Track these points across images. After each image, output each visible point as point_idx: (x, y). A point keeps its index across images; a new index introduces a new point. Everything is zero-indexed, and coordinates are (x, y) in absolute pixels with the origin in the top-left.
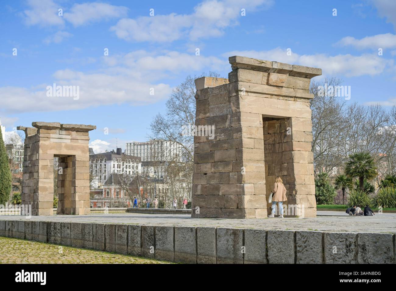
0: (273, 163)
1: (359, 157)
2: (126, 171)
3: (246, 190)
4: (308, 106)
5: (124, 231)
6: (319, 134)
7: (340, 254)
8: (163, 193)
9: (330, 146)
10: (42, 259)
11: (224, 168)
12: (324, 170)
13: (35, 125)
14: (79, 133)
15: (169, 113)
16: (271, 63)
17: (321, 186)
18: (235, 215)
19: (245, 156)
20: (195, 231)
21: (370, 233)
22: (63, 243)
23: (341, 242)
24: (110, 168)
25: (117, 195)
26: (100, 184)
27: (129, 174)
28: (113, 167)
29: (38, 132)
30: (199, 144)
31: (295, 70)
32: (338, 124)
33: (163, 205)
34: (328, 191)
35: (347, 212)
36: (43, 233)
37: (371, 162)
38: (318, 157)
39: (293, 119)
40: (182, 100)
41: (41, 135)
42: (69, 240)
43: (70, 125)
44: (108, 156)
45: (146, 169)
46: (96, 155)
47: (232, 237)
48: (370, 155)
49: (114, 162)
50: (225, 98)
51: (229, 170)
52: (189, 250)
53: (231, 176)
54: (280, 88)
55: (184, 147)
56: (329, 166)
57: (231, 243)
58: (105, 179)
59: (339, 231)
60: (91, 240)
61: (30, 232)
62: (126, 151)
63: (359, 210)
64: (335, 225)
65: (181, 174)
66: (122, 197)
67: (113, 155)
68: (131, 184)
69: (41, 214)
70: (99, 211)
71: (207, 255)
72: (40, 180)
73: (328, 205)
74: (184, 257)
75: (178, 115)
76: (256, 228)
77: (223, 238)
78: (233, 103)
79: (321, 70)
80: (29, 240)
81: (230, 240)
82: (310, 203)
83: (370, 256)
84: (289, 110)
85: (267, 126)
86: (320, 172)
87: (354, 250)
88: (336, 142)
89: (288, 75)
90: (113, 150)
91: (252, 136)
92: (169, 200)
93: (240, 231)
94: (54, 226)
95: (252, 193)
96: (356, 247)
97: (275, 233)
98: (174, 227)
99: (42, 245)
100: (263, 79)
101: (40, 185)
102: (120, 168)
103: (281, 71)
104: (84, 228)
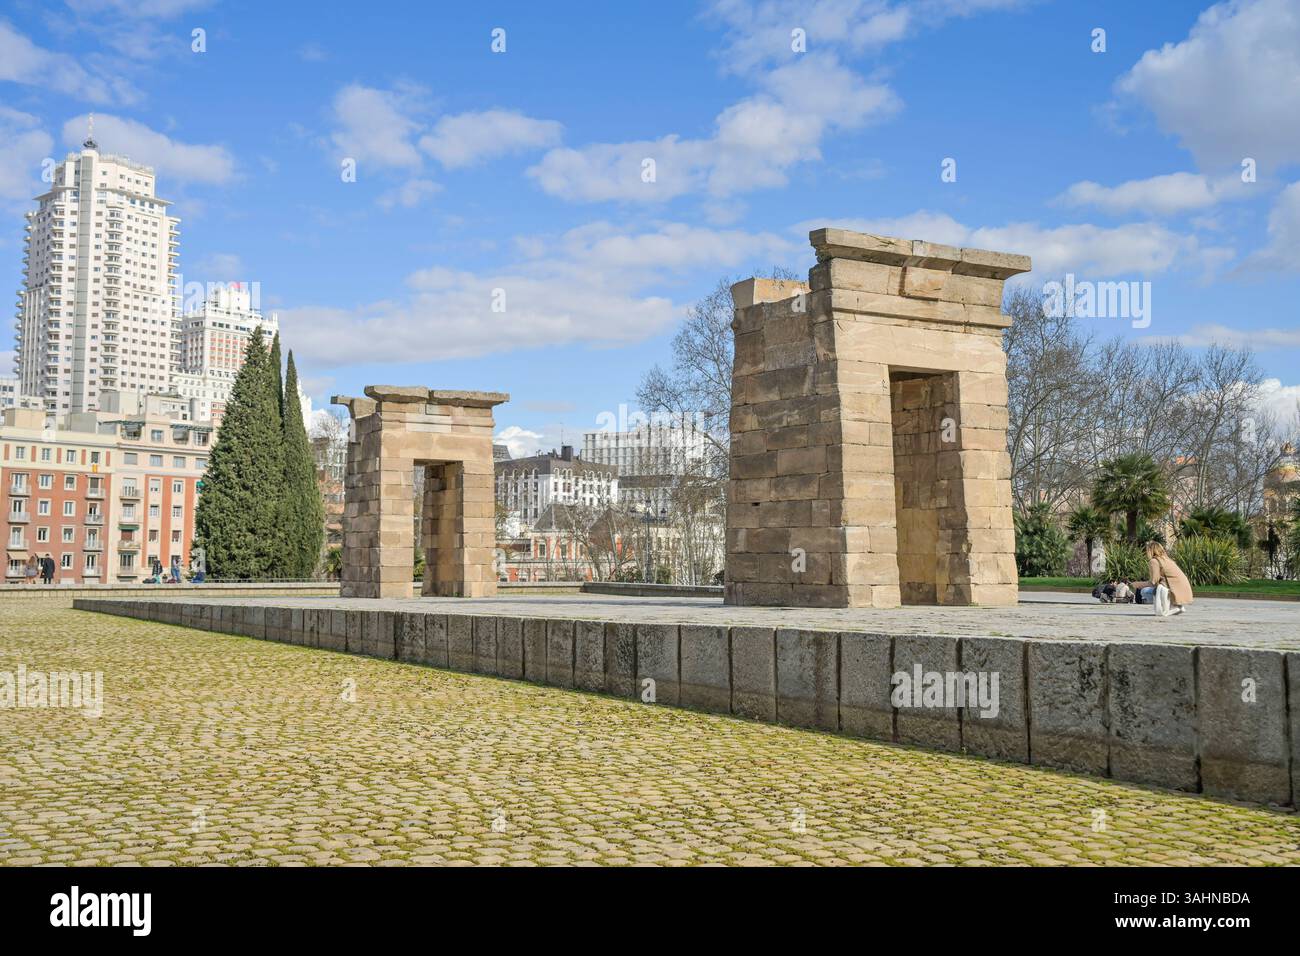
0: (914, 479)
1: (1126, 467)
2: (584, 499)
3: (850, 541)
4: (997, 345)
5: (565, 635)
6: (1030, 412)
7: (1066, 693)
8: (668, 549)
9: (1058, 440)
10: (379, 696)
11: (798, 490)
12: (1043, 497)
13: (370, 392)
14: (470, 410)
15: (678, 365)
16: (909, 244)
17: (1035, 533)
18: (824, 598)
19: (849, 462)
20: (727, 636)
21: (1136, 643)
22: (430, 660)
23: (1067, 664)
24: (548, 490)
25: (563, 553)
26: (523, 528)
27: (591, 504)
28: (554, 488)
29: (379, 408)
30: (740, 435)
31: (966, 260)
32: (1075, 387)
33: (668, 577)
34: (1053, 544)
35: (1095, 594)
36: (386, 637)
37: (1154, 477)
38: (1029, 467)
39: (962, 377)
40: (710, 334)
41: (384, 416)
42: (443, 654)
43: (449, 391)
44: (541, 465)
45: (628, 493)
46: (513, 462)
47: (813, 650)
48: (1155, 460)
49: (556, 477)
50: (802, 327)
51: (812, 494)
52: (714, 681)
53: (814, 509)
54: (931, 302)
55: (714, 443)
56: (1055, 486)
57: (810, 663)
58: (536, 516)
59: (1063, 639)
60: (494, 654)
61: (358, 634)
62: (584, 452)
63: (1123, 589)
64: (1057, 624)
65: (708, 506)
66: (573, 557)
67: (553, 462)
68: (594, 528)
69: (386, 596)
70: (520, 590)
71: (755, 692)
72: (383, 518)
73: (1052, 578)
74: (702, 696)
75: (701, 368)
76: (868, 629)
77: (790, 651)
78: (820, 339)
79: (1029, 258)
80: (355, 654)
81: (808, 656)
82: (1002, 573)
83: (1139, 700)
84: (952, 355)
85: (900, 391)
86: (1033, 501)
87: (1099, 684)
88: (1072, 430)
89: (950, 272)
90: (554, 451)
91: (866, 416)
92: (681, 564)
93: (830, 637)
94: (411, 621)
95: (864, 548)
96: (1105, 677)
97: (912, 641)
98: (680, 626)
99: (383, 666)
100: (891, 283)
101: (384, 528)
102: (569, 491)
103: (932, 263)
104: (477, 627)
